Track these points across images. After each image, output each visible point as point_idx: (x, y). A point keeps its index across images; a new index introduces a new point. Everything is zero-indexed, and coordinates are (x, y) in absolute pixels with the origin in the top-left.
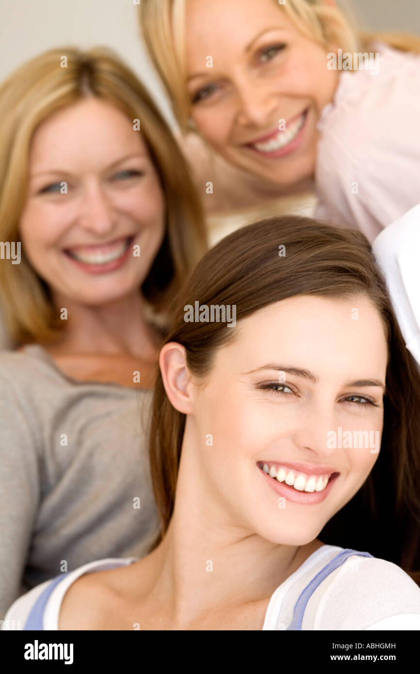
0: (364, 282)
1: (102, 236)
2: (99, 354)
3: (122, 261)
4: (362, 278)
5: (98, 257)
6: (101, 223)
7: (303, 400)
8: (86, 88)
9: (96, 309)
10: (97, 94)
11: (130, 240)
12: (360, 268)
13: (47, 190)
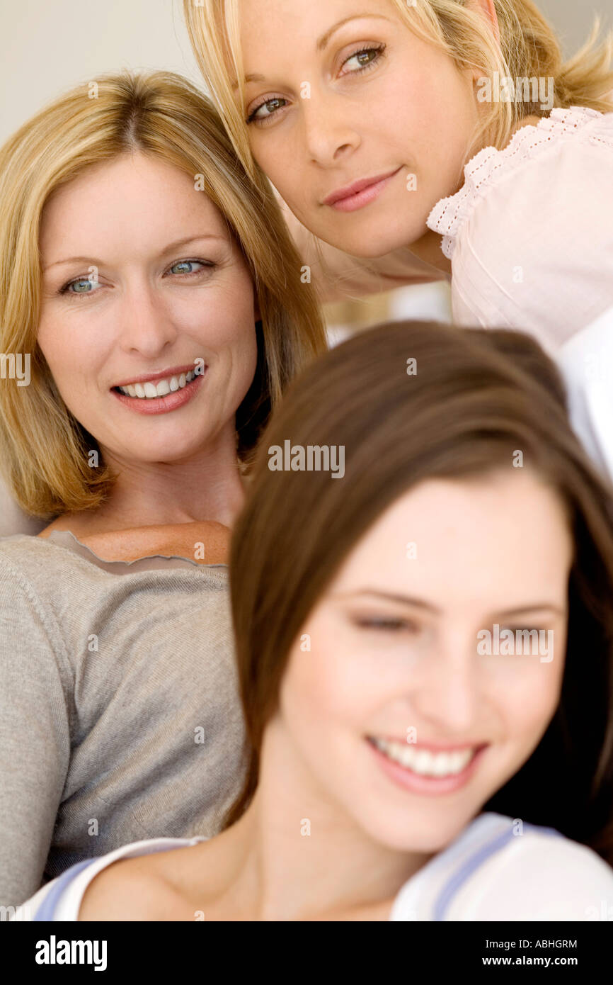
1: (149, 358)
10: (145, 145)
13: (65, 289)
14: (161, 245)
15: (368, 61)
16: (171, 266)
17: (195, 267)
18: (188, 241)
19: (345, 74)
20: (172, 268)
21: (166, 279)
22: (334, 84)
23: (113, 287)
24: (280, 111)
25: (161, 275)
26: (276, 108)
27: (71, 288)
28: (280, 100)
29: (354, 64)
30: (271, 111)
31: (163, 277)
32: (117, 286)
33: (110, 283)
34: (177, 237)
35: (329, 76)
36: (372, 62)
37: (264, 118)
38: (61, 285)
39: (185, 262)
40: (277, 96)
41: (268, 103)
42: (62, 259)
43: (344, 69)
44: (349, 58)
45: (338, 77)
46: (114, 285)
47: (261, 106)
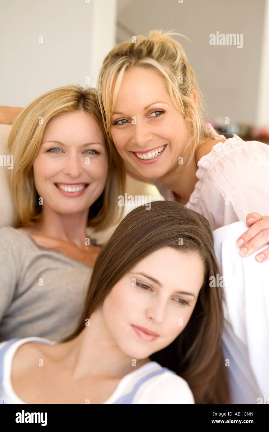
0: (199, 246)
1: (73, 178)
2: (59, 239)
3: (81, 193)
4: (198, 244)
5: (69, 189)
6: (74, 172)
7: (154, 293)
8: (81, 105)
9: (61, 215)
10: (86, 109)
11: (86, 185)
12: (200, 240)
13: (49, 151)
14: (84, 143)
15: (158, 115)
16: (86, 150)
17: (94, 152)
18: (93, 144)
19: (150, 117)
20: (87, 151)
21: (82, 154)
22: (146, 120)
23: (64, 153)
24: (126, 124)
25: (81, 153)
26: (125, 122)
27: (52, 151)
28: (126, 120)
29: (154, 114)
30: (122, 123)
31: (82, 153)
32: (66, 153)
33: (64, 152)
34: (90, 141)
35: (145, 117)
36: (160, 115)
37: (120, 124)
38: (48, 149)
39: (91, 150)
40: (126, 119)
41: (122, 120)
42: (51, 141)
43: (151, 115)
44: (153, 113)
45: (148, 118)
46: (65, 152)
47: (120, 121)
